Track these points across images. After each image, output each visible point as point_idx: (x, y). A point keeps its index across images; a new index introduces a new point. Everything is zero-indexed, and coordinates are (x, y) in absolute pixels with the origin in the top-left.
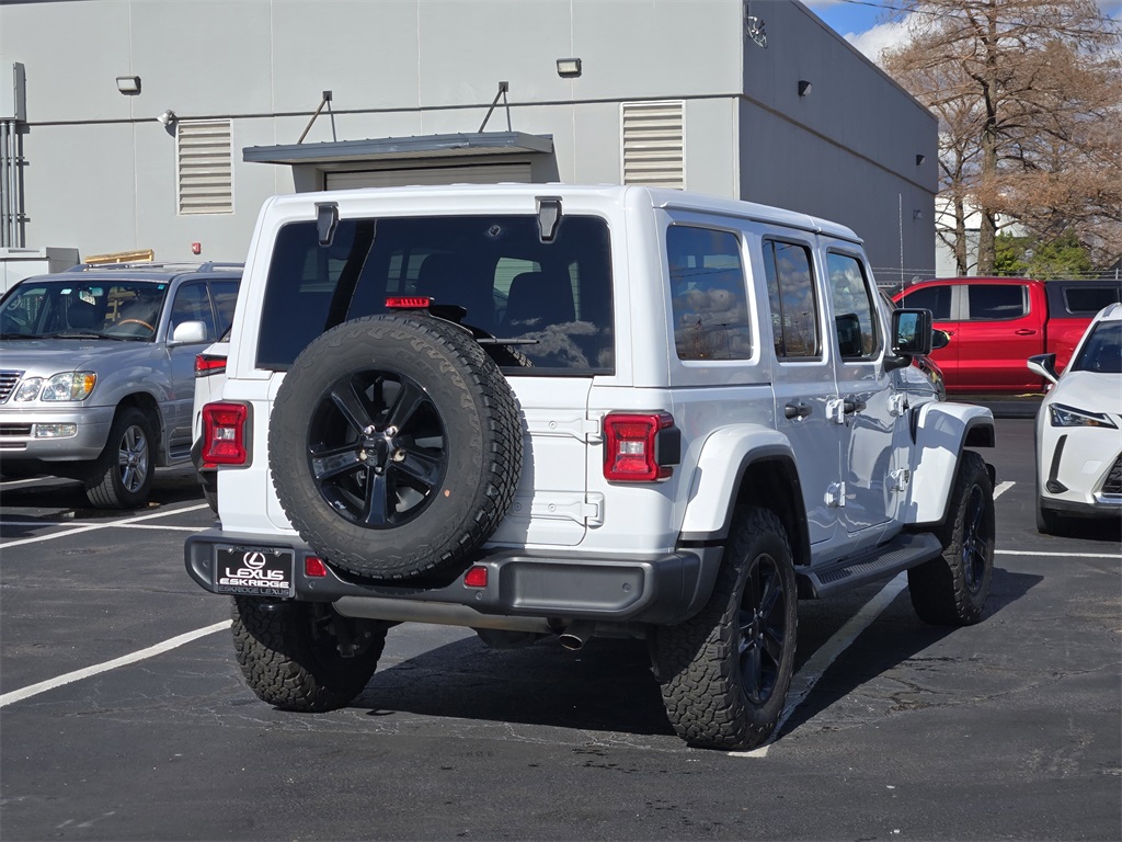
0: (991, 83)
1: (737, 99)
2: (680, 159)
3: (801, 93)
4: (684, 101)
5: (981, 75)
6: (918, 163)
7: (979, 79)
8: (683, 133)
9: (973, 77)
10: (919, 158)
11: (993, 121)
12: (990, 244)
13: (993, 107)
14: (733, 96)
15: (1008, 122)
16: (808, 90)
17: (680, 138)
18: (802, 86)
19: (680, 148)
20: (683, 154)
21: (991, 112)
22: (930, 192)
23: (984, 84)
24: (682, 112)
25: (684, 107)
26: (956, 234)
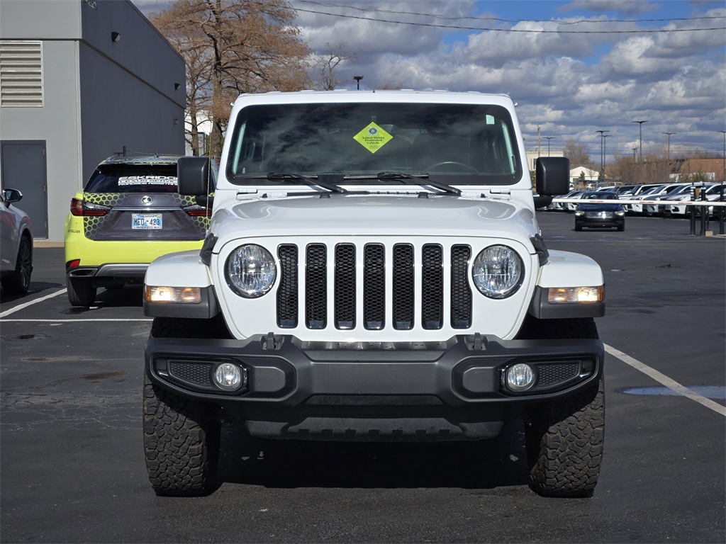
0: (218, 39)
1: (78, 42)
2: (40, 80)
3: (113, 40)
4: (41, 42)
5: (212, 35)
6: (176, 89)
7: (211, 37)
8: (41, 63)
9: (208, 35)
10: (177, 85)
11: (220, 64)
12: (218, 141)
13: (219, 55)
14: (75, 40)
15: (229, 65)
16: (118, 38)
17: (40, 66)
18: (114, 35)
19: (40, 73)
20: (41, 77)
21: (218, 58)
22: (182, 107)
23: (214, 39)
24: (41, 49)
25: (42, 45)
26: (192, 135)
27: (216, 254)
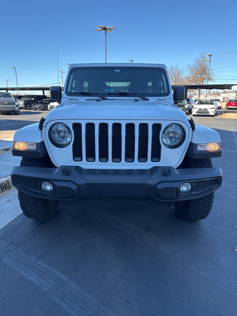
27: (44, 127)
